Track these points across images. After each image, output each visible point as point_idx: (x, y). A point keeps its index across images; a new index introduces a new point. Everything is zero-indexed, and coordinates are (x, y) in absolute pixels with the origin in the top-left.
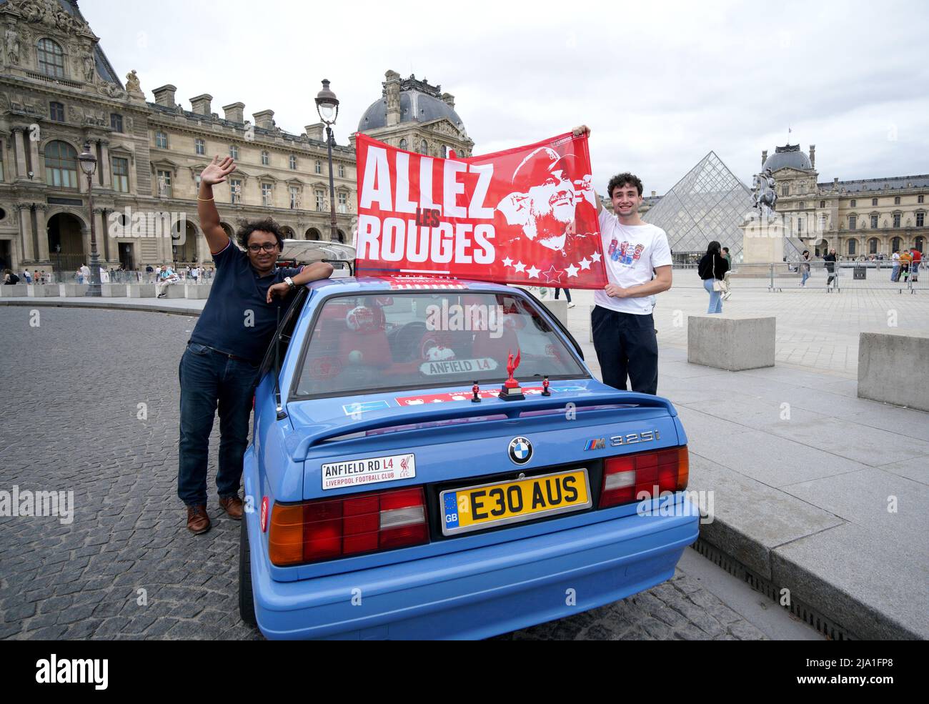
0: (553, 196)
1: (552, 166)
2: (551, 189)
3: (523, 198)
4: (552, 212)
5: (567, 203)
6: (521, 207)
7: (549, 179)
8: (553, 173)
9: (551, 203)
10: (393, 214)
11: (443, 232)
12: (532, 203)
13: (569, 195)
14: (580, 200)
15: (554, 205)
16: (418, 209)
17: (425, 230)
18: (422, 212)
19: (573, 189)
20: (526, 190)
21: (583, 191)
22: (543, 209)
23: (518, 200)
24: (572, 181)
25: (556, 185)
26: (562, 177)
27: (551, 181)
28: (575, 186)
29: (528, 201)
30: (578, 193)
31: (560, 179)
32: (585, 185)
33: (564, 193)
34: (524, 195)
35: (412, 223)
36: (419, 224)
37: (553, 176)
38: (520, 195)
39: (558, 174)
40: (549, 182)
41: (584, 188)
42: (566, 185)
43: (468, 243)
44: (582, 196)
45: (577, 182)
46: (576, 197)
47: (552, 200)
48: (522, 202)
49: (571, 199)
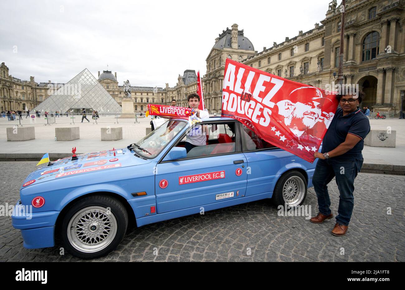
0: (307, 112)
1: (315, 98)
2: (308, 108)
3: (291, 105)
4: (302, 118)
5: (313, 119)
6: (288, 108)
7: (310, 103)
8: (313, 102)
9: (304, 114)
10: (233, 92)
11: (250, 105)
12: (294, 109)
13: (316, 116)
14: (321, 121)
15: (305, 116)
16: (243, 93)
17: (243, 102)
18: (244, 94)
19: (320, 114)
20: (294, 101)
21: (325, 118)
23: (288, 105)
24: (322, 111)
25: (312, 108)
26: (318, 106)
27: (311, 105)
28: (322, 114)
29: (293, 107)
30: (322, 118)
31: (316, 107)
32: (328, 116)
33: (314, 113)
34: (293, 104)
35: (239, 98)
36: (242, 99)
37: (313, 103)
38: (290, 102)
39: (316, 104)
40: (309, 105)
41: (327, 118)
42: (318, 111)
43: (259, 113)
44: (323, 119)
46: (320, 119)
47: (306, 113)
48: (290, 106)
49: (316, 118)
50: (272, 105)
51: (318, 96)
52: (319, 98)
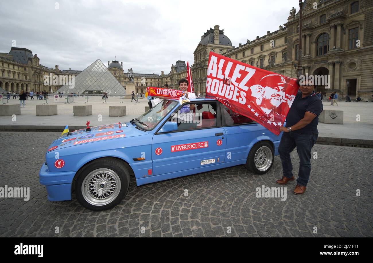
0: (274, 94)
1: (280, 84)
2: (275, 91)
3: (261, 89)
4: (270, 99)
5: (278, 100)
6: (259, 91)
7: (276, 88)
8: (279, 86)
11: (231, 88)
12: (264, 92)
13: (281, 97)
14: (285, 102)
15: (273, 98)
17: (225, 86)
18: (225, 79)
19: (284, 96)
20: (264, 86)
22: (268, 96)
23: (259, 88)
24: (286, 94)
25: (278, 91)
26: (282, 90)
27: (277, 89)
28: (286, 96)
29: (263, 91)
30: (286, 99)
31: (281, 90)
32: (290, 98)
33: (279, 96)
34: (263, 88)
35: (222, 82)
38: (261, 87)
39: (281, 88)
41: (289, 99)
42: (282, 94)
44: (287, 101)
45: (287, 95)
46: (284, 100)
47: (273, 95)
48: (260, 90)
50: (246, 88)
51: (283, 82)
52: (283, 83)
